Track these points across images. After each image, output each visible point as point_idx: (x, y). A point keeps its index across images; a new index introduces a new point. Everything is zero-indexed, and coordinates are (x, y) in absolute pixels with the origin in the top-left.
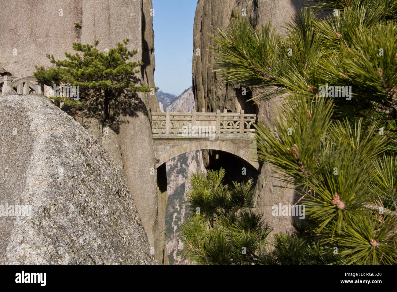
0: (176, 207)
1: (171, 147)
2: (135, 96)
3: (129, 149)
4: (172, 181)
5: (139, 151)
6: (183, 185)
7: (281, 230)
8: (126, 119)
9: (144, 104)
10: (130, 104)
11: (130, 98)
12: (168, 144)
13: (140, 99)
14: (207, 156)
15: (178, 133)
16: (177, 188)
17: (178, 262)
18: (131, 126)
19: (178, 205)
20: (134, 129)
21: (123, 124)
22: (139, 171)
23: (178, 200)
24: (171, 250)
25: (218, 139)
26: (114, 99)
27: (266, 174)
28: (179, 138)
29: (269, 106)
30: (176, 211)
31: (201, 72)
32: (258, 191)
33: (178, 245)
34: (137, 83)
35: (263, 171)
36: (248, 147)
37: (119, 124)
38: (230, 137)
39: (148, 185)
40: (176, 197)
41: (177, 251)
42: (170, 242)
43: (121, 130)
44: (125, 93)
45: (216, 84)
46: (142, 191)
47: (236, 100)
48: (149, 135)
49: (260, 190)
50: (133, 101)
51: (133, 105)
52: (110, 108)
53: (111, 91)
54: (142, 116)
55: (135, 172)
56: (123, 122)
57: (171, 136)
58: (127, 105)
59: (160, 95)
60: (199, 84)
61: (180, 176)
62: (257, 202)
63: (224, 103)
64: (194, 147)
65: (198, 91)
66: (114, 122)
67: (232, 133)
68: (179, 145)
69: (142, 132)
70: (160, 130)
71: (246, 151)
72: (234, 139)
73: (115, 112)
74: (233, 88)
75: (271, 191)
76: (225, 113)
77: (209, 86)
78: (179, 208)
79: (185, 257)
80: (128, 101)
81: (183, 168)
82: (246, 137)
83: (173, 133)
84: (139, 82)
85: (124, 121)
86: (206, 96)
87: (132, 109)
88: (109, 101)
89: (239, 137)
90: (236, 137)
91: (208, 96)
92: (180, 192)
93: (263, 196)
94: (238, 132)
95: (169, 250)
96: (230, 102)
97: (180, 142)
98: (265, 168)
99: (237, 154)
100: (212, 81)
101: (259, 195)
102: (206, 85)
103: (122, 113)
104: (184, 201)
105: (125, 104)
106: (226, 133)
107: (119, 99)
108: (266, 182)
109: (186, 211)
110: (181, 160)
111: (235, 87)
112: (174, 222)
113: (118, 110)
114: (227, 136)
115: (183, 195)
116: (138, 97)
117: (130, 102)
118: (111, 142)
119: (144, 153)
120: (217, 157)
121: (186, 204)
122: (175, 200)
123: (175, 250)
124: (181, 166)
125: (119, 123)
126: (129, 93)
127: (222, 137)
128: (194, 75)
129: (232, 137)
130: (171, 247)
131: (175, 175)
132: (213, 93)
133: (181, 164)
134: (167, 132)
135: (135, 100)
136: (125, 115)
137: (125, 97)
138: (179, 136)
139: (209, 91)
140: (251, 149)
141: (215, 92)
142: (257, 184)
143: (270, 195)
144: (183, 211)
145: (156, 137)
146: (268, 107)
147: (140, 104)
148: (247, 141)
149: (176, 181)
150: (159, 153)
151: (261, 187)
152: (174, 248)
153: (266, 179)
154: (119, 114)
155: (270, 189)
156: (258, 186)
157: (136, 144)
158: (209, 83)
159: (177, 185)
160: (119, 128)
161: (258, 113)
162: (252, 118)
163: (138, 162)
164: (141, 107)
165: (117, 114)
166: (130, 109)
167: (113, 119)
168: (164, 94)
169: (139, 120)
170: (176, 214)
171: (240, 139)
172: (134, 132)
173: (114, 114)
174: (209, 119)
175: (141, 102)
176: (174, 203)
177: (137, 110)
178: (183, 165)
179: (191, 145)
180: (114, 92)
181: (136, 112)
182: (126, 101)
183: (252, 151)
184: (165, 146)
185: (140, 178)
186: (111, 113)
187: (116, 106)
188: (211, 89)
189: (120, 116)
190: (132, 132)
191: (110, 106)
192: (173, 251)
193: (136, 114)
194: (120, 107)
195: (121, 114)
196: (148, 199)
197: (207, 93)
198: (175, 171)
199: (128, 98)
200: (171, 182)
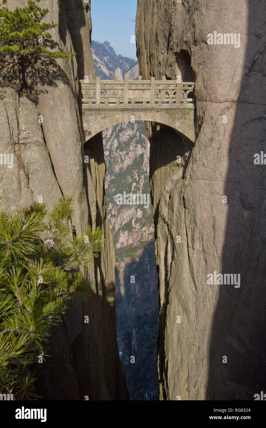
0: (135, 177)
1: (102, 118)
2: (52, 63)
3: (50, 120)
4: (130, 151)
5: (59, 122)
6: (142, 156)
7: (211, 204)
8: (44, 89)
9: (63, 72)
10: (48, 72)
11: (47, 64)
12: (100, 114)
13: (59, 66)
14: (149, 127)
15: (109, 103)
16: (136, 159)
17: (137, 229)
18: (50, 95)
19: (136, 175)
20: (54, 99)
21: (42, 94)
22: (61, 144)
23: (137, 170)
24: (129, 218)
25: (152, 110)
26: (30, 66)
27: (200, 147)
28: (110, 108)
29: (207, 73)
30: (135, 180)
31: (144, 33)
32: (191, 164)
33: (136, 213)
34: (55, 48)
35: (197, 144)
36: (185, 118)
37: (37, 94)
38: (165, 107)
39: (70, 158)
40: (135, 167)
41: (135, 219)
42: (129, 211)
43: (40, 101)
44: (42, 59)
45: (158, 47)
46: (64, 164)
47: (176, 65)
48: (70, 106)
49: (193, 164)
50: (51, 69)
51: (51, 73)
52: (27, 76)
53: (27, 57)
54: (62, 85)
55: (57, 145)
56: (41, 92)
57: (102, 106)
58: (45, 73)
59: (119, 60)
60: (142, 48)
61: (139, 146)
62: (190, 175)
63: (164, 69)
64: (127, 118)
65: (140, 56)
66: (33, 92)
67: (168, 103)
68: (111, 116)
69: (63, 102)
70: (90, 99)
71: (182, 123)
72: (170, 109)
73: (33, 81)
74: (173, 52)
75: (204, 165)
76: (164, 81)
77: (151, 50)
78: (137, 178)
79: (143, 224)
80: (46, 68)
81: (142, 138)
82: (182, 107)
83: (104, 103)
84: (57, 47)
85: (43, 91)
86: (149, 61)
87: (50, 78)
88: (26, 69)
89: (175, 107)
90: (171, 107)
91: (150, 62)
92: (139, 162)
93: (196, 169)
94: (175, 102)
95: (128, 218)
96: (170, 68)
97: (112, 113)
98: (199, 141)
99: (172, 126)
100: (154, 44)
101: (192, 168)
102: (149, 49)
103: (40, 82)
104: (143, 171)
105: (42, 72)
106: (161, 102)
107: (36, 66)
108: (200, 155)
109: (145, 181)
110: (140, 130)
111: (176, 51)
112: (133, 191)
113: (36, 78)
114: (161, 106)
115: (142, 165)
116: (56, 64)
117: (48, 70)
118: (28, 113)
119: (65, 124)
120: (158, 128)
121: (144, 174)
122: (134, 170)
123: (134, 218)
124: (140, 136)
125: (38, 92)
126: (47, 59)
127: (156, 107)
128: (137, 37)
129: (167, 107)
130: (130, 215)
131: (134, 145)
132: (154, 58)
133: (140, 134)
134: (98, 102)
135: (53, 67)
136: (43, 84)
137: (42, 64)
138: (111, 107)
139: (151, 56)
140: (187, 121)
141: (157, 57)
142: (191, 157)
143: (203, 168)
144: (142, 181)
145: (86, 108)
146: (205, 74)
147: (59, 72)
148: (184, 111)
149: (135, 151)
150: (90, 124)
151: (194, 161)
152: (133, 216)
153: (199, 152)
154: (37, 83)
155: (203, 163)
156: (191, 159)
157: (57, 115)
158: (151, 46)
159: (136, 155)
160: (37, 99)
161: (196, 80)
162: (190, 86)
163: (59, 134)
164: (60, 75)
165: (35, 83)
166: (48, 78)
167: (31, 88)
168: (122, 58)
169: (59, 89)
170: (134, 184)
171: (175, 109)
172: (54, 103)
173: (32, 84)
174: (143, 88)
175: (60, 69)
176: (133, 173)
177: (55, 79)
178: (142, 135)
179: (124, 116)
180: (30, 58)
181: (55, 81)
182: (43, 68)
183: (189, 122)
184: (96, 117)
185: (62, 150)
186: (29, 81)
187: (34, 74)
188: (153, 53)
189: (38, 85)
190: (52, 103)
191: (27, 74)
192: (132, 219)
193: (55, 83)
194: (37, 75)
195: (38, 83)
196: (71, 171)
197: (150, 57)
198: (134, 141)
199: (45, 65)
200: (130, 153)
